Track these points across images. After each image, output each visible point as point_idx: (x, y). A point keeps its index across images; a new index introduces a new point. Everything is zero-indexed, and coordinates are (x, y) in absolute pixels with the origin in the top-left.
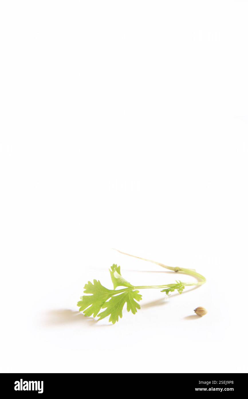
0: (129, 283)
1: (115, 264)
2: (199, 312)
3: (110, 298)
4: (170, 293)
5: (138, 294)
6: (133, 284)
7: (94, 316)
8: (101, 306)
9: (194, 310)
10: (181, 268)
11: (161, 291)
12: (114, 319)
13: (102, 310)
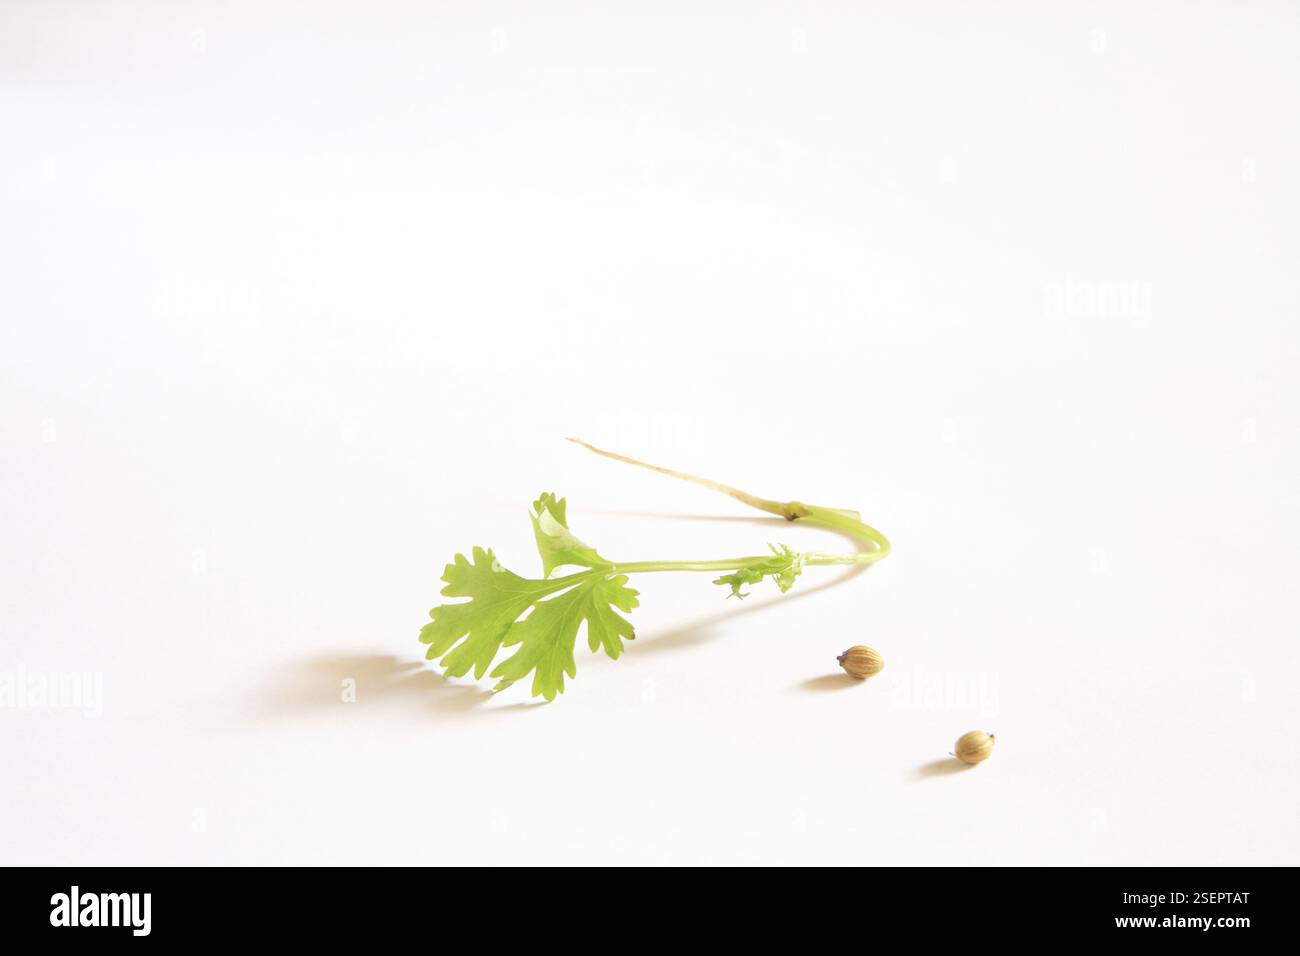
0: (594, 552)
1: (550, 494)
2: (856, 665)
3: (532, 608)
4: (744, 587)
5: (625, 586)
6: (610, 554)
7: (478, 676)
8: (501, 637)
9: (838, 658)
11: (715, 582)
12: (550, 684)
13: (505, 653)
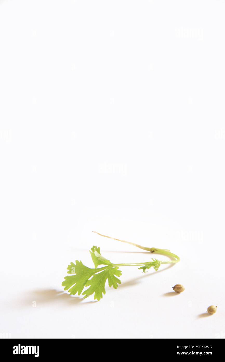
0: (109, 261)
1: (95, 246)
2: (177, 289)
3: (93, 276)
4: (146, 270)
5: (118, 270)
6: (113, 261)
7: (79, 294)
8: (85, 284)
9: (173, 287)
10: (156, 249)
11: (139, 269)
12: (99, 296)
13: (86, 288)
